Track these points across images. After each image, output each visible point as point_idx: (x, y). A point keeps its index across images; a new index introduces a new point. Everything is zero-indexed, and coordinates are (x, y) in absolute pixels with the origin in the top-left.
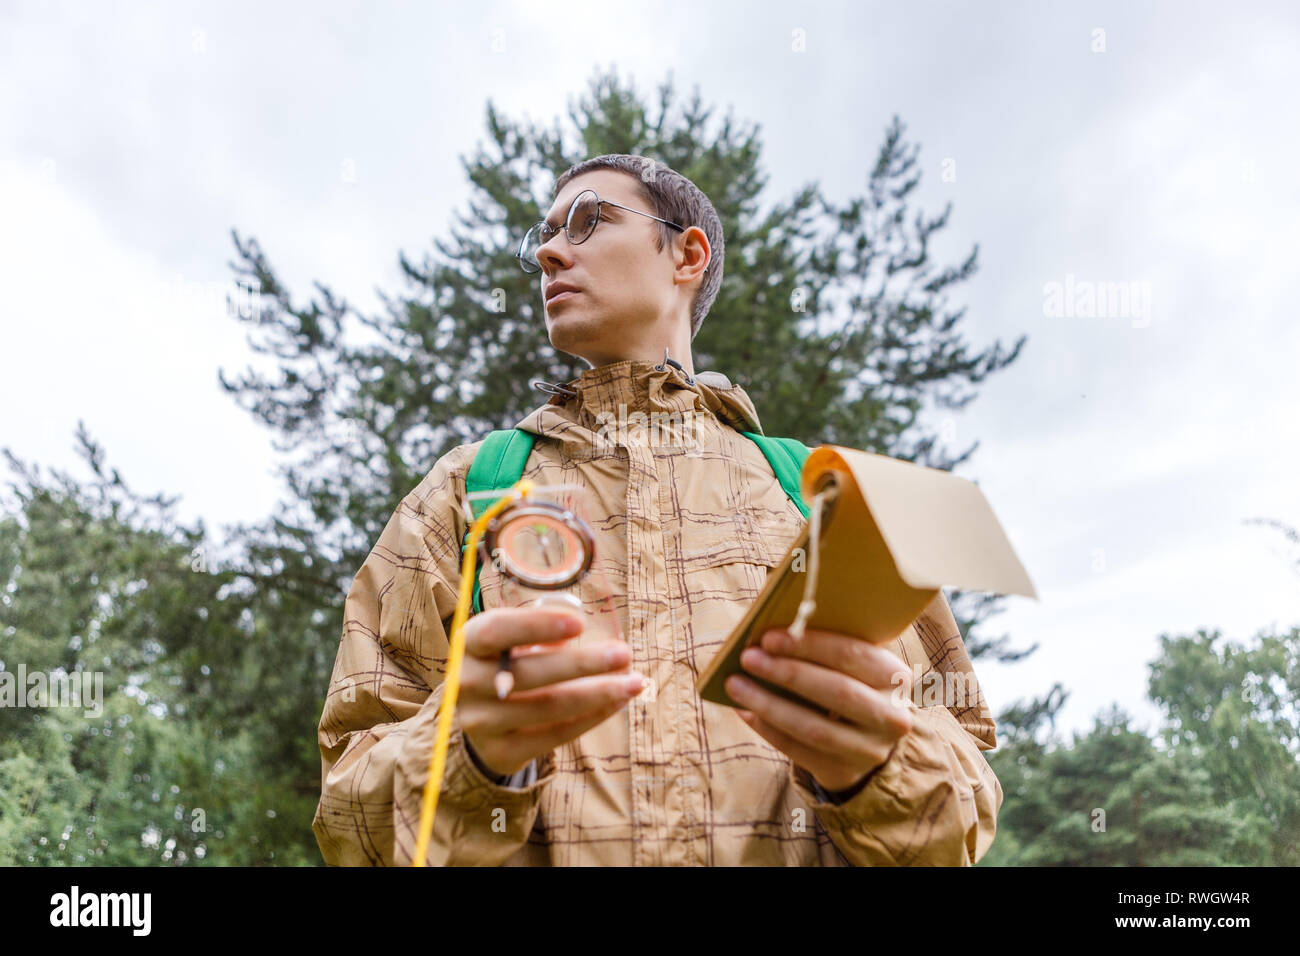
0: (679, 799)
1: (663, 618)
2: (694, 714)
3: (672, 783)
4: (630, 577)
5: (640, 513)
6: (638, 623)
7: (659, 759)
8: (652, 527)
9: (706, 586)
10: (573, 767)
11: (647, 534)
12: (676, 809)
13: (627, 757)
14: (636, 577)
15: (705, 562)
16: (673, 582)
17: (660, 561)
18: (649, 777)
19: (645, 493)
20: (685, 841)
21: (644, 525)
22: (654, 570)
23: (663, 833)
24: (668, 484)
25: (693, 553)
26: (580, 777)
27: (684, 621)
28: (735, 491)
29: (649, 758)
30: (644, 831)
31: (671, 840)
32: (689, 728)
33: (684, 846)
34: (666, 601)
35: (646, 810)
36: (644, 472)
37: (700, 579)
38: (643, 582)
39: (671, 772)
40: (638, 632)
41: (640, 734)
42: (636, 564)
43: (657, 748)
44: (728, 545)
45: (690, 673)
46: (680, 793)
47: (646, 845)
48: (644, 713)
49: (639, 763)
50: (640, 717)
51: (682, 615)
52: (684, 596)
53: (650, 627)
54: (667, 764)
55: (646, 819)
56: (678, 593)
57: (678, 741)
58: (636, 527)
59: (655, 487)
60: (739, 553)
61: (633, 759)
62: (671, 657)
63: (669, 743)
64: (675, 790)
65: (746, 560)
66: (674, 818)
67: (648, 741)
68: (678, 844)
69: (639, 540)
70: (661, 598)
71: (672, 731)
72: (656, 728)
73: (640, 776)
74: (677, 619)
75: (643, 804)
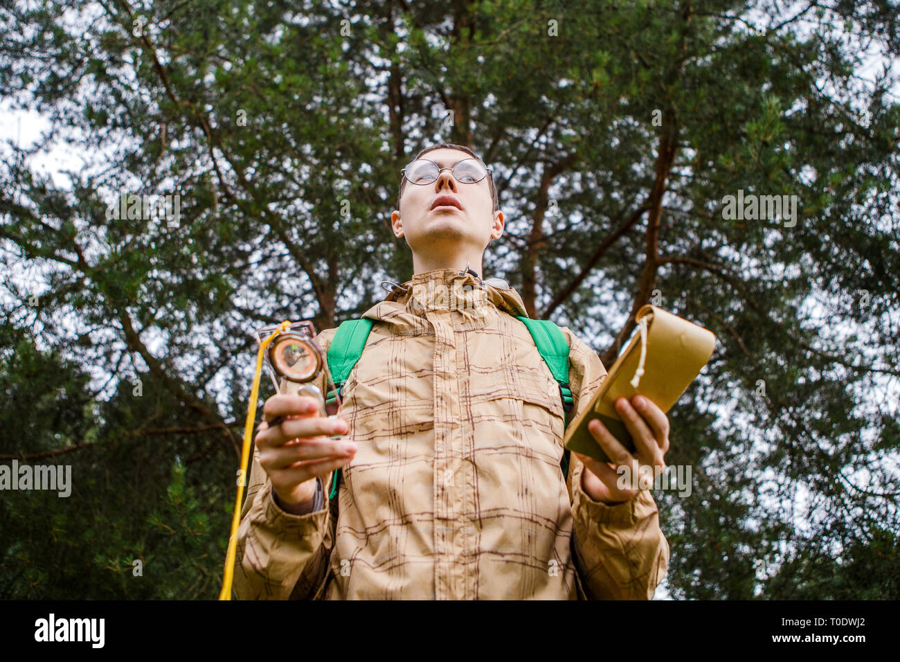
0: (461, 540)
1: (456, 432)
2: (472, 491)
3: (458, 531)
4: (435, 409)
5: (442, 369)
6: (440, 436)
7: (451, 517)
8: (449, 377)
9: (483, 413)
10: (400, 522)
11: (447, 382)
12: (460, 546)
13: (432, 514)
14: (439, 409)
15: (484, 397)
16: (463, 410)
17: (455, 398)
18: (444, 527)
19: (446, 357)
20: (464, 564)
21: (444, 376)
22: (451, 403)
23: (452, 558)
24: (462, 349)
25: (477, 392)
26: (404, 527)
27: (469, 434)
28: (507, 354)
29: (445, 516)
30: (441, 557)
31: (456, 563)
32: (469, 499)
33: (463, 567)
34: (458, 422)
35: (442, 545)
36: (445, 344)
37: (479, 408)
38: (444, 411)
39: (457, 524)
40: (440, 441)
41: (440, 501)
42: (439, 400)
43: (450, 510)
44: (499, 387)
45: (471, 466)
46: (462, 537)
47: (441, 564)
48: (443, 489)
49: (439, 519)
50: (440, 492)
51: (468, 430)
52: (470, 419)
53: (448, 438)
54: (455, 520)
55: (442, 551)
56: (466, 417)
57: (463, 507)
58: (439, 378)
59: (453, 352)
60: (506, 392)
61: (435, 516)
62: (460, 456)
63: (457, 508)
64: (459, 535)
65: (510, 397)
66: (458, 551)
67: (444, 505)
68: (460, 565)
69: (441, 385)
70: (455, 421)
71: (459, 501)
72: (450, 498)
73: (439, 526)
74: (466, 432)
75: (440, 542)
